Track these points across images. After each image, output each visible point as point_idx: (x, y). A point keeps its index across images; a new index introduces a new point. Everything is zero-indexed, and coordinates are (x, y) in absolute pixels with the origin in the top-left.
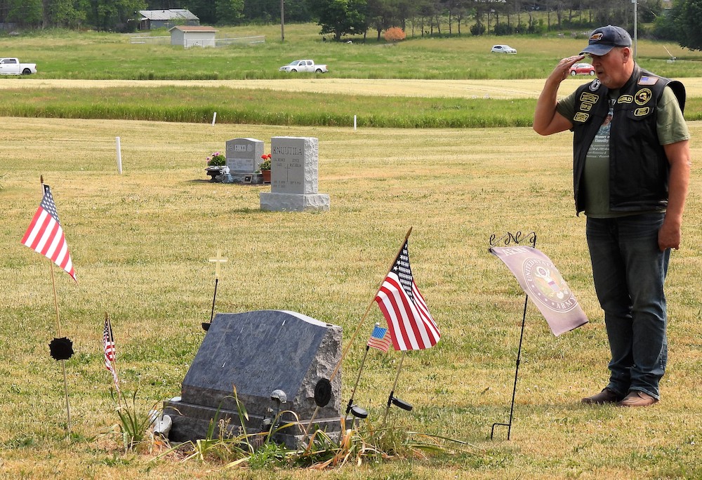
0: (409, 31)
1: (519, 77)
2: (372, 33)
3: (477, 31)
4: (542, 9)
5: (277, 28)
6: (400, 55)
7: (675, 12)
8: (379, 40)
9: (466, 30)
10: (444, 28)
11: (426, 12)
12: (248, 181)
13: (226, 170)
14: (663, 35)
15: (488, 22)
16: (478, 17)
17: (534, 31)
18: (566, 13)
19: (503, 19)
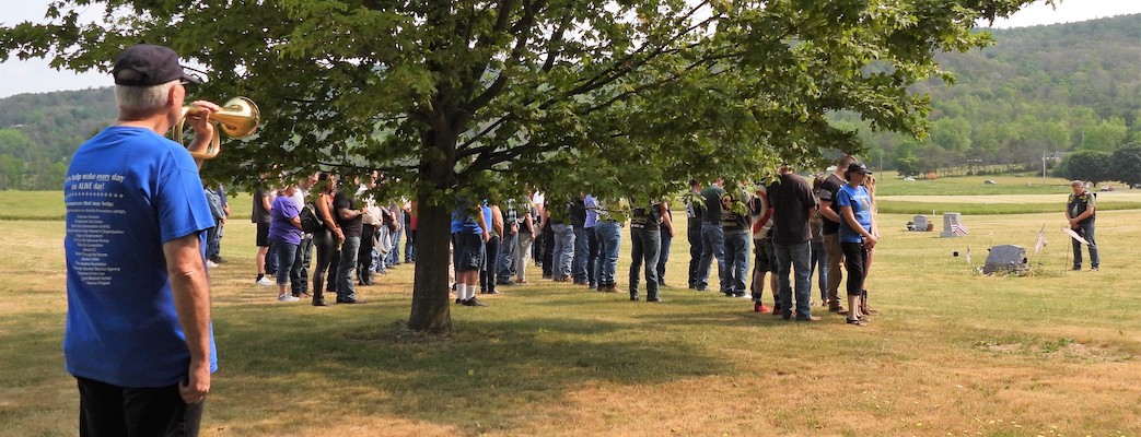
0: (938, 175)
1: (991, 194)
2: (922, 175)
3: (969, 174)
4: (999, 164)
5: (879, 173)
6: (936, 184)
7: (1062, 165)
8: (925, 178)
9: (965, 173)
10: (955, 173)
11: (946, 165)
12: (923, 230)
13: (914, 226)
14: (1057, 175)
15: (975, 170)
16: (970, 167)
17: (996, 173)
18: (1011, 165)
19: (982, 169)
